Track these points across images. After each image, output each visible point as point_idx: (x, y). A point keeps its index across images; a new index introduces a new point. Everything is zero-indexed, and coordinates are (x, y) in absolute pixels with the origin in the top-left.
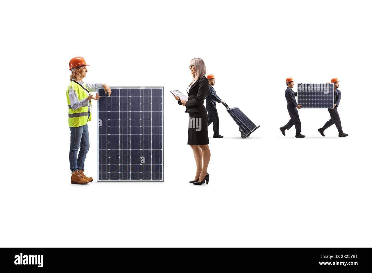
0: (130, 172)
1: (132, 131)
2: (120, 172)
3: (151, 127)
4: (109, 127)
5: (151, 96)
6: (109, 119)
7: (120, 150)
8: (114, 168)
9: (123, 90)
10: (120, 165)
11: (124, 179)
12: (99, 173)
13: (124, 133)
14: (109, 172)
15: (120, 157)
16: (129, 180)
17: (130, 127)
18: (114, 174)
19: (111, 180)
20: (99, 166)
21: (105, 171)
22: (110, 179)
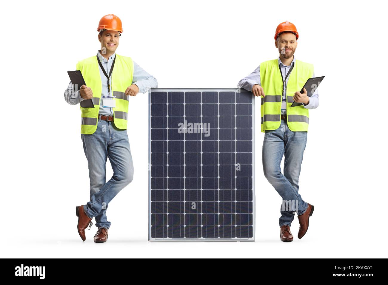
0: (202, 226)
1: (205, 160)
2: (185, 226)
3: (236, 153)
4: (168, 153)
5: (236, 104)
6: (168, 141)
7: (185, 189)
8: (176, 220)
9: (191, 93)
10: (185, 214)
11: (191, 236)
12: (152, 227)
13: (191, 163)
14: (168, 226)
15: (185, 202)
16: (199, 238)
17: (202, 153)
18: (175, 229)
19: (171, 239)
20: (152, 215)
21: (161, 223)
22: (170, 237)
